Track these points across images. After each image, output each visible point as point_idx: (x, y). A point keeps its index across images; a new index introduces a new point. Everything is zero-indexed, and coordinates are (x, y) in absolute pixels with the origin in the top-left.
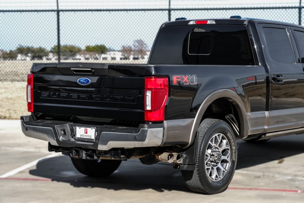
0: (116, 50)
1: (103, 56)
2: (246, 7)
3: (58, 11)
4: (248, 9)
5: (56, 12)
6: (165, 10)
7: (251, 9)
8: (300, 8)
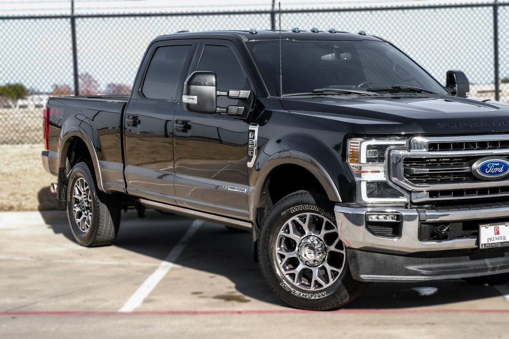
3: (73, 18)
5: (69, 20)
8: (495, 6)
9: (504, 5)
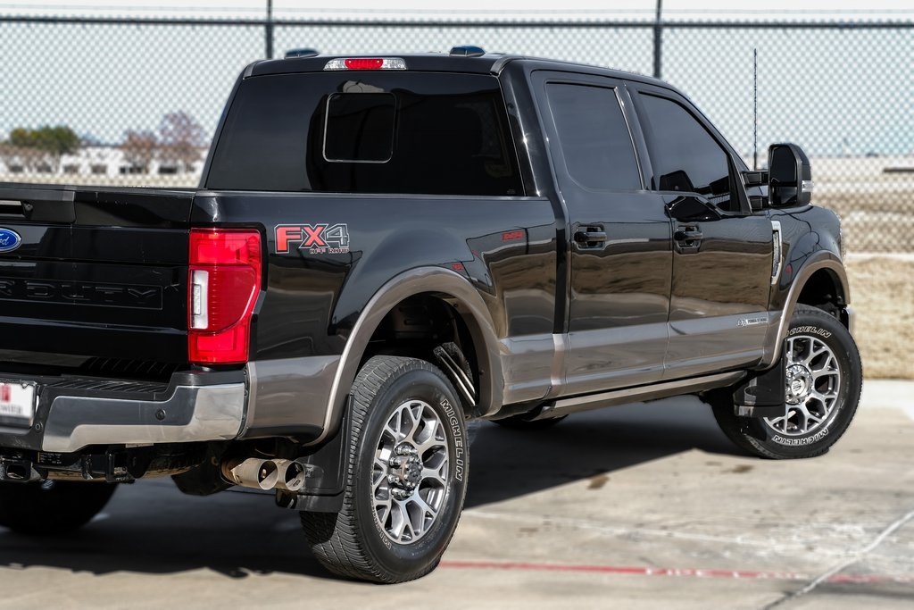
0: (103, 142)
1: (66, 160)
4: (505, 25)
6: (256, 23)
7: (514, 25)
8: (658, 28)
9: (672, 25)
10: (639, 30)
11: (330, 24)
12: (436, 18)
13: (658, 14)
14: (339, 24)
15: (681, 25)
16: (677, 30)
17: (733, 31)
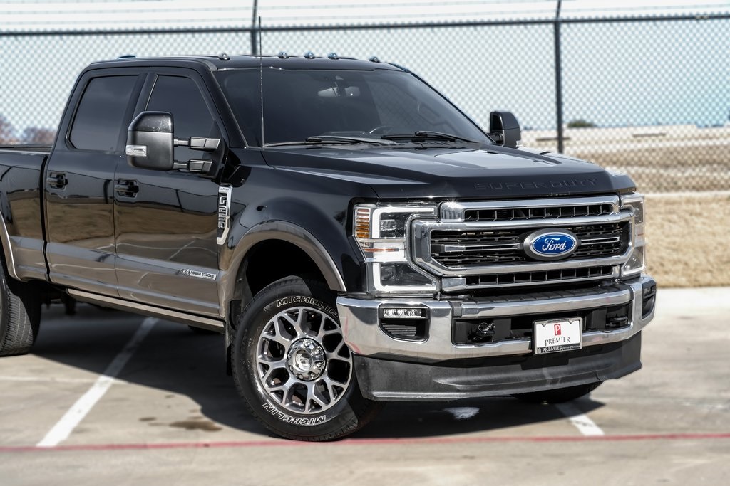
2: (435, 21)
4: (439, 25)
6: (243, 30)
7: (446, 25)
8: (557, 23)
9: (568, 21)
10: (543, 26)
11: (302, 29)
12: (385, 22)
13: (558, 13)
14: (309, 29)
15: (576, 21)
16: (572, 25)
17: (615, 24)
